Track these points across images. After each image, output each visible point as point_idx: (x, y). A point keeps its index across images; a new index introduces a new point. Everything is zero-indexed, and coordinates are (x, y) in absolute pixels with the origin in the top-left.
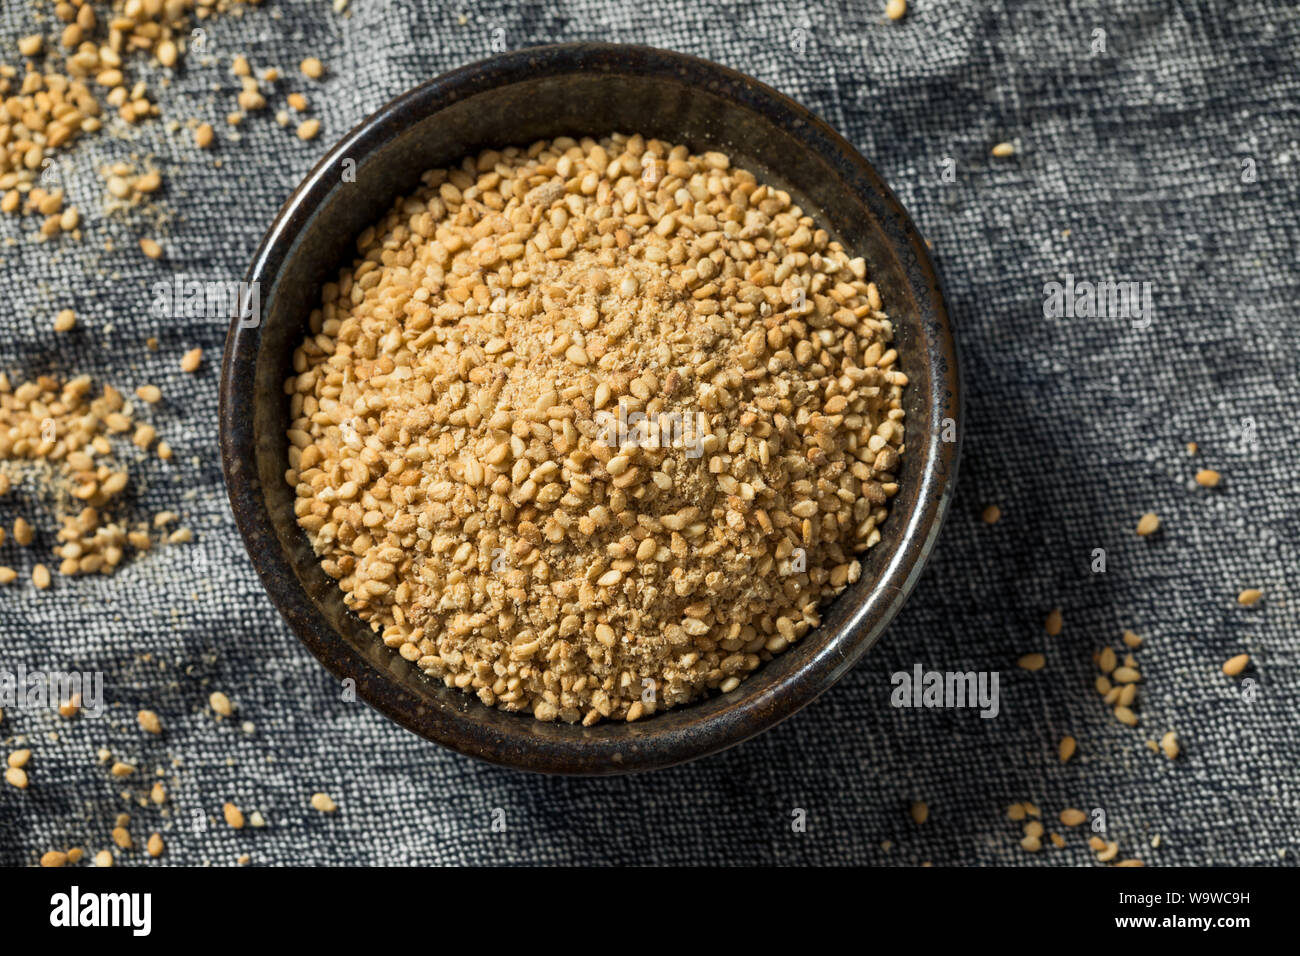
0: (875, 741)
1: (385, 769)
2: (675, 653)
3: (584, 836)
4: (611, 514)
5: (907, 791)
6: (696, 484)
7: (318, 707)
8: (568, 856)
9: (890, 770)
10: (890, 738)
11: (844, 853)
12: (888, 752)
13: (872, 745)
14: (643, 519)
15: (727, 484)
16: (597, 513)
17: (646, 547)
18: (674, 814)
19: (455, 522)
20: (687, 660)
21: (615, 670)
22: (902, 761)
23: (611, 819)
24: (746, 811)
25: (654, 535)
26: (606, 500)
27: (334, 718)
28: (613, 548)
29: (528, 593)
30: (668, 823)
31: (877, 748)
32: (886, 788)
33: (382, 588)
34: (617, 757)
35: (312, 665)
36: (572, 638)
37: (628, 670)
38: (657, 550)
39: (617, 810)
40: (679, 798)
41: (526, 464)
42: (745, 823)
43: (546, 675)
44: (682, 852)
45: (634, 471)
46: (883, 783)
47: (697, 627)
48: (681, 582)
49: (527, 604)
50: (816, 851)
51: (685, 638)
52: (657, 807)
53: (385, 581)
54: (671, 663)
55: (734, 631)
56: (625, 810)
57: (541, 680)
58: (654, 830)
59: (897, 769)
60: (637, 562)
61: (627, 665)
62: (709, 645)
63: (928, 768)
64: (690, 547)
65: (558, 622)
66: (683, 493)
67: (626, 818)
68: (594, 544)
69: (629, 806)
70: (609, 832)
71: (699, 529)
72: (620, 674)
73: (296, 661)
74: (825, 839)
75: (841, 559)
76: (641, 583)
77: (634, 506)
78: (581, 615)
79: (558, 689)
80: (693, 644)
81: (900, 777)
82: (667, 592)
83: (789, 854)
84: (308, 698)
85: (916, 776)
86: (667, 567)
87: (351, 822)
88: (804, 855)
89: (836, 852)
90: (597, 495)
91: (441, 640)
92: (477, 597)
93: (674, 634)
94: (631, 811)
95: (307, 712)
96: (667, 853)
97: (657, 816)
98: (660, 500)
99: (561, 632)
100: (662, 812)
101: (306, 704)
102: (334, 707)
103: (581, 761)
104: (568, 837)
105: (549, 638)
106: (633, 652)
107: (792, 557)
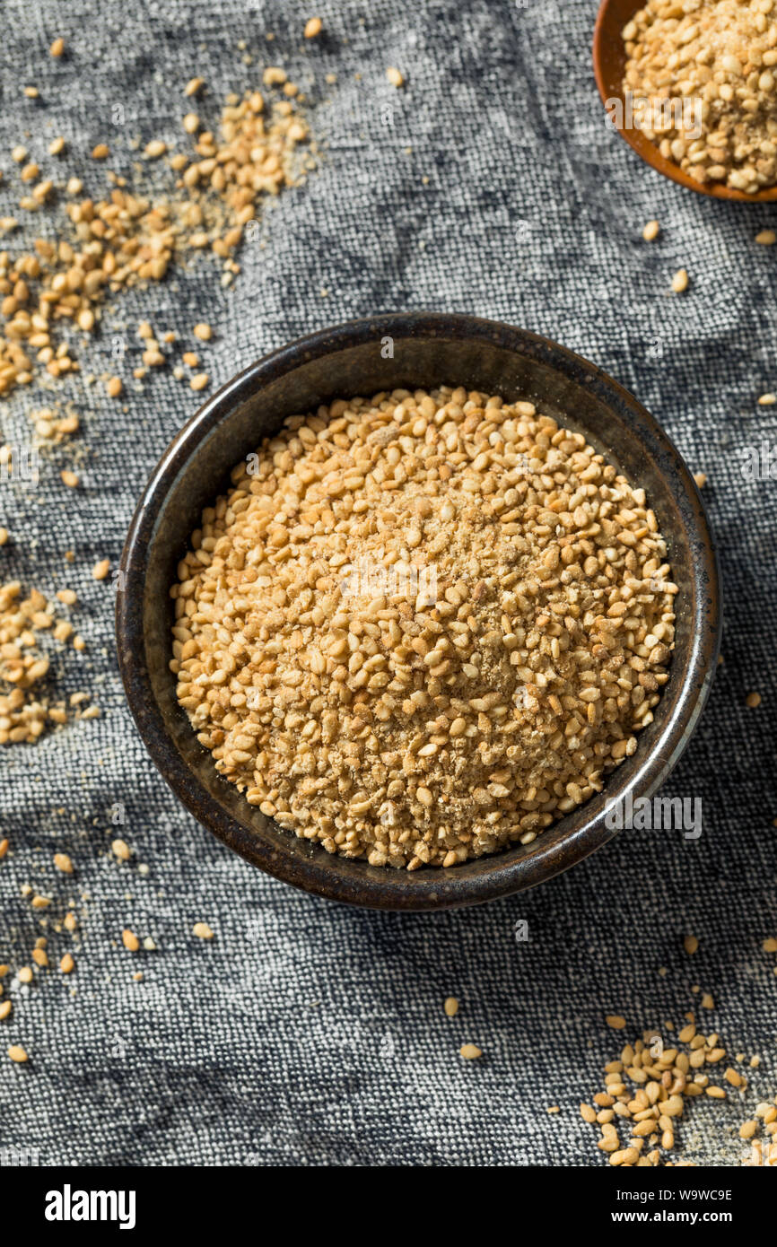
0: (654, 885)
1: (254, 904)
2: (482, 812)
3: (414, 961)
4: (429, 698)
5: (680, 927)
6: (498, 673)
7: (200, 853)
8: (400, 977)
9: (667, 910)
10: (667, 884)
11: (627, 978)
12: (665, 894)
13: (652, 889)
14: (455, 702)
15: (525, 674)
16: (417, 696)
17: (457, 724)
18: (488, 944)
19: (303, 703)
20: (492, 817)
21: (433, 825)
22: (676, 902)
23: (435, 947)
24: (547, 942)
25: (464, 715)
26: (424, 687)
27: (213, 862)
28: (431, 725)
29: (362, 761)
30: (483, 951)
31: (656, 891)
32: (664, 924)
33: (246, 756)
34: (433, 896)
36: (397, 799)
37: (444, 825)
38: (467, 727)
39: (440, 939)
40: (491, 931)
41: (360, 656)
42: (546, 952)
43: (377, 829)
44: (494, 975)
45: (446, 663)
46: (661, 920)
47: (500, 790)
48: (486, 754)
49: (361, 771)
50: (604, 976)
51: (490, 800)
52: (474, 938)
53: (248, 751)
54: (479, 820)
55: (531, 794)
56: (447, 940)
57: (372, 833)
58: (471, 957)
59: (673, 909)
60: (450, 737)
61: (442, 821)
62: (510, 805)
63: (699, 908)
64: (493, 725)
65: (386, 785)
66: (488, 681)
67: (448, 946)
68: (415, 722)
69: (450, 936)
70: (434, 957)
71: (501, 711)
72: (437, 828)
73: (182, 816)
74: (611, 965)
75: (621, 735)
76: (454, 754)
77: (448, 691)
78: (405, 780)
79: (387, 841)
80: (497, 804)
81: (675, 916)
82: (475, 762)
83: (582, 977)
84: (192, 846)
85: (688, 915)
86: (475, 742)
87: (225, 947)
88: (594, 978)
89: (621, 977)
90: (417, 682)
91: (292, 800)
92: (321, 765)
93: (481, 796)
94: (453, 940)
95: (191, 857)
96: (482, 975)
97: (474, 945)
98: (468, 686)
99: (389, 794)
100: (478, 942)
101: (190, 851)
102: (213, 853)
103: (404, 899)
104: (400, 961)
105: (379, 799)
106: (447, 810)
107: (577, 735)
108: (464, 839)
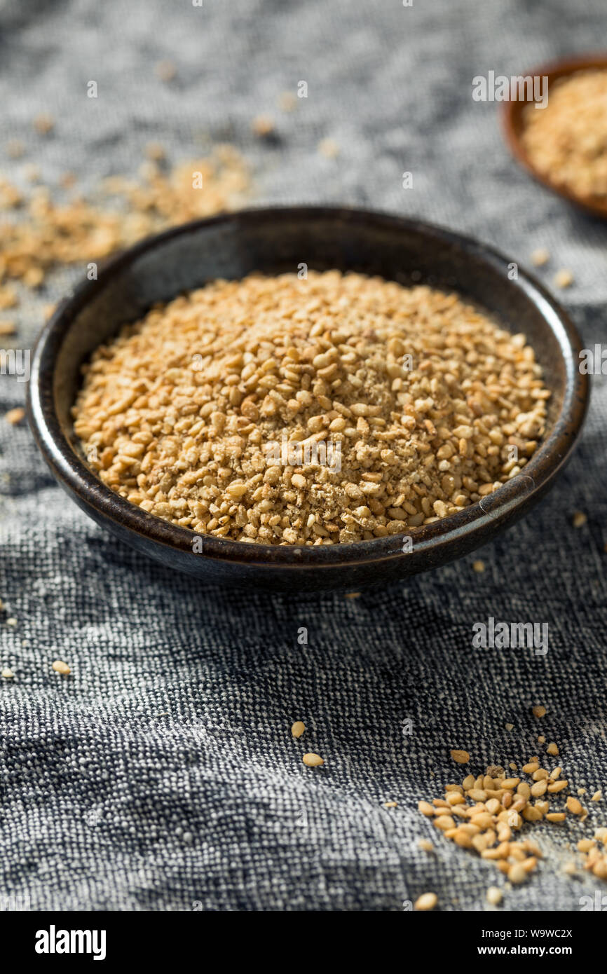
0: (507, 662)
1: (114, 657)
2: (353, 502)
3: (266, 688)
4: (314, 398)
5: (530, 703)
6: (380, 391)
7: (69, 618)
8: (251, 701)
9: (518, 686)
10: (519, 662)
11: (475, 723)
12: (518, 671)
13: (505, 665)
14: (336, 404)
15: (404, 399)
16: (302, 395)
17: (338, 422)
18: (340, 684)
19: (195, 407)
20: (361, 510)
21: (303, 512)
22: (528, 679)
23: (289, 680)
24: (399, 687)
25: (345, 417)
26: (310, 388)
27: (81, 626)
28: (312, 421)
29: (244, 450)
30: (334, 690)
31: (508, 668)
32: (514, 697)
33: (132, 460)
35: (70, 583)
36: (273, 484)
37: (314, 513)
38: (346, 427)
39: (294, 675)
40: (345, 675)
41: (253, 366)
42: (397, 696)
43: (249, 511)
44: (344, 711)
45: (333, 366)
46: (511, 694)
47: (370, 487)
48: (361, 449)
49: (240, 458)
50: (452, 719)
51: (360, 494)
52: (327, 679)
54: (348, 510)
55: (400, 500)
56: (301, 676)
57: (245, 514)
58: (322, 695)
59: (524, 686)
60: (329, 432)
61: (313, 510)
62: (379, 506)
63: (549, 686)
64: (371, 430)
65: (263, 472)
66: (370, 394)
67: (301, 682)
68: (298, 420)
69: (305, 673)
70: (286, 690)
71: (380, 420)
72: (308, 514)
73: (58, 580)
74: (460, 711)
75: (488, 478)
77: (333, 394)
78: (283, 469)
79: (258, 522)
80: (367, 499)
81: (525, 692)
82: (350, 458)
83: (430, 717)
84: (63, 611)
85: (538, 692)
86: (353, 440)
87: (81, 684)
88: (442, 720)
89: (468, 721)
90: (304, 382)
91: (172, 492)
92: (203, 457)
93: (352, 489)
94: (306, 677)
95: (60, 621)
96: (331, 709)
97: (326, 685)
98: (351, 394)
99: (264, 479)
100: (330, 683)
101: (60, 615)
102: (82, 618)
104: (252, 686)
105: (255, 484)
106: (319, 496)
107: (449, 460)
108: (331, 527)
